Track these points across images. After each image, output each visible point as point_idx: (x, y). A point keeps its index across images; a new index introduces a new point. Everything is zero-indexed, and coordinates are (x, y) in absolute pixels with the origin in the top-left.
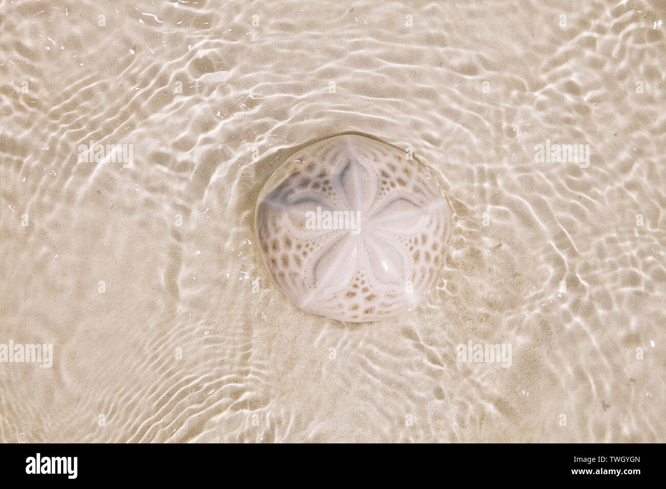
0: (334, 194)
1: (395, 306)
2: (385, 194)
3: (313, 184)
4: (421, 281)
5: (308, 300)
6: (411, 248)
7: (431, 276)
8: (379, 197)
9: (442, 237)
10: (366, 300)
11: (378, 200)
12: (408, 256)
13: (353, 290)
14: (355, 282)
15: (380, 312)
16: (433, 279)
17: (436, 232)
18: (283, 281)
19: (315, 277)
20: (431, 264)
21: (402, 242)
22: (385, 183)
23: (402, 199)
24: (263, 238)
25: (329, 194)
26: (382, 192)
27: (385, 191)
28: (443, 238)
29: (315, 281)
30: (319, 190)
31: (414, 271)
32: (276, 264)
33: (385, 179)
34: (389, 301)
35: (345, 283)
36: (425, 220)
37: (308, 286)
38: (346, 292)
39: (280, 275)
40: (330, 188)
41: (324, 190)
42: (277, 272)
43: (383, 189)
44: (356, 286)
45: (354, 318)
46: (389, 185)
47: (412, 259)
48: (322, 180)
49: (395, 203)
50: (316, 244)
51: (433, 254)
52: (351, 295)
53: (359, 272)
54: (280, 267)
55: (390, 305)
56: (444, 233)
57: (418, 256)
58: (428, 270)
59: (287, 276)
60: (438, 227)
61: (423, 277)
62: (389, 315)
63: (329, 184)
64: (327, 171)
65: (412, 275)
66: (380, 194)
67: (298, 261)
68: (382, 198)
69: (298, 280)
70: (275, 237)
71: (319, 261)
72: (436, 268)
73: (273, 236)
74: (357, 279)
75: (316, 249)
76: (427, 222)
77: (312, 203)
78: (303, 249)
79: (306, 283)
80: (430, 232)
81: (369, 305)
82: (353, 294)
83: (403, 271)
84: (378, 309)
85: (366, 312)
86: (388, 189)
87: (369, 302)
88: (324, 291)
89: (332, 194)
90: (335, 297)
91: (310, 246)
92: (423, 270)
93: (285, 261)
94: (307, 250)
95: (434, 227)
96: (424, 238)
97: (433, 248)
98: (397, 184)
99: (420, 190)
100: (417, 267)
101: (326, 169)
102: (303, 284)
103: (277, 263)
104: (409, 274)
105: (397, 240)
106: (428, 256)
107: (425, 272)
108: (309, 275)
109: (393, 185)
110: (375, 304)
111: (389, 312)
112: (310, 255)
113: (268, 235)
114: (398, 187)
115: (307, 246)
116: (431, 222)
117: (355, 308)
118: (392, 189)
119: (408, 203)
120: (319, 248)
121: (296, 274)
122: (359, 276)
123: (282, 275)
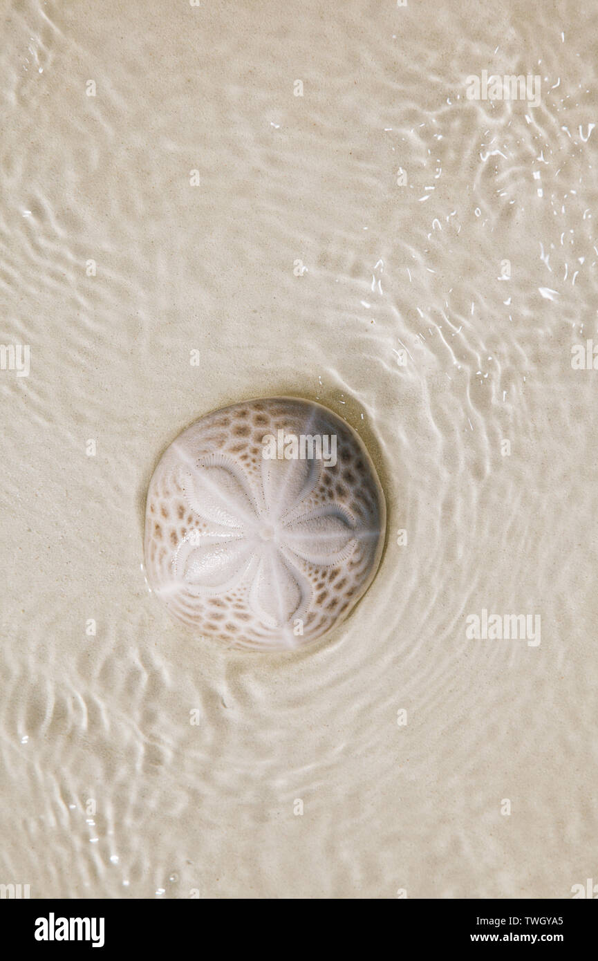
0: (316, 502)
1: (158, 567)
2: (310, 575)
3: (329, 476)
4: (183, 603)
5: (181, 454)
6: (229, 599)
7: (190, 616)
8: (307, 567)
9: (245, 638)
10: (172, 532)
11: (302, 565)
12: (220, 593)
13: (186, 516)
14: (194, 520)
15: (155, 547)
16: (186, 619)
17: (252, 631)
18: (216, 424)
19: (212, 467)
20: (206, 620)
21: (239, 590)
22: (324, 575)
23: (301, 599)
24: (270, 406)
25: (317, 496)
26: (313, 572)
27: (314, 576)
28: (243, 638)
29: (207, 467)
30: (321, 483)
31: (197, 597)
32: (240, 416)
33: (328, 575)
34: (165, 562)
35: (195, 505)
36: (271, 622)
37: (201, 457)
38: (185, 506)
39: (225, 420)
40: (324, 498)
41: (322, 490)
42: (230, 416)
43: (317, 572)
44: (190, 520)
45: (152, 508)
46: (320, 580)
47: (214, 597)
48: (333, 488)
49: (297, 589)
50: (253, 471)
51: (220, 624)
52: (181, 512)
53: (205, 526)
54: (236, 422)
55: (161, 562)
56: (250, 641)
57: (218, 605)
58: (198, 613)
59: (222, 430)
60: (258, 635)
61: (189, 606)
62: (150, 558)
63: (329, 497)
64: (343, 498)
65: (192, 594)
66: (310, 569)
67: (237, 449)
68: (305, 570)
69: (211, 444)
70: (271, 424)
71: (230, 473)
72: (200, 625)
73: (273, 420)
74: (197, 523)
75: (246, 470)
76: (266, 624)
77: (306, 472)
78: (252, 456)
79: (206, 456)
80: (252, 624)
81: (166, 534)
82: (181, 515)
83: (199, 584)
84: (159, 545)
85: (157, 527)
86: (316, 580)
87: (170, 534)
88: (190, 477)
89: (316, 500)
90: (179, 489)
91: (252, 464)
92: (199, 607)
93: (242, 431)
94: (249, 461)
95: (259, 630)
96: (245, 617)
97: (230, 625)
98: (320, 592)
99: (311, 621)
100: (203, 602)
101: (346, 496)
102: (205, 451)
103: (241, 418)
104: (193, 590)
105: (242, 584)
106: (218, 617)
107: (195, 610)
108: (215, 461)
109: (320, 586)
110: (166, 542)
111: (153, 558)
112: (242, 464)
113: (274, 414)
114: (316, 594)
115: (254, 461)
116: (267, 629)
117: (165, 514)
118: (314, 585)
119: (295, 606)
120: (247, 474)
121: (221, 443)
122: (201, 526)
123: (225, 423)
